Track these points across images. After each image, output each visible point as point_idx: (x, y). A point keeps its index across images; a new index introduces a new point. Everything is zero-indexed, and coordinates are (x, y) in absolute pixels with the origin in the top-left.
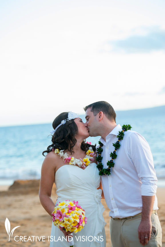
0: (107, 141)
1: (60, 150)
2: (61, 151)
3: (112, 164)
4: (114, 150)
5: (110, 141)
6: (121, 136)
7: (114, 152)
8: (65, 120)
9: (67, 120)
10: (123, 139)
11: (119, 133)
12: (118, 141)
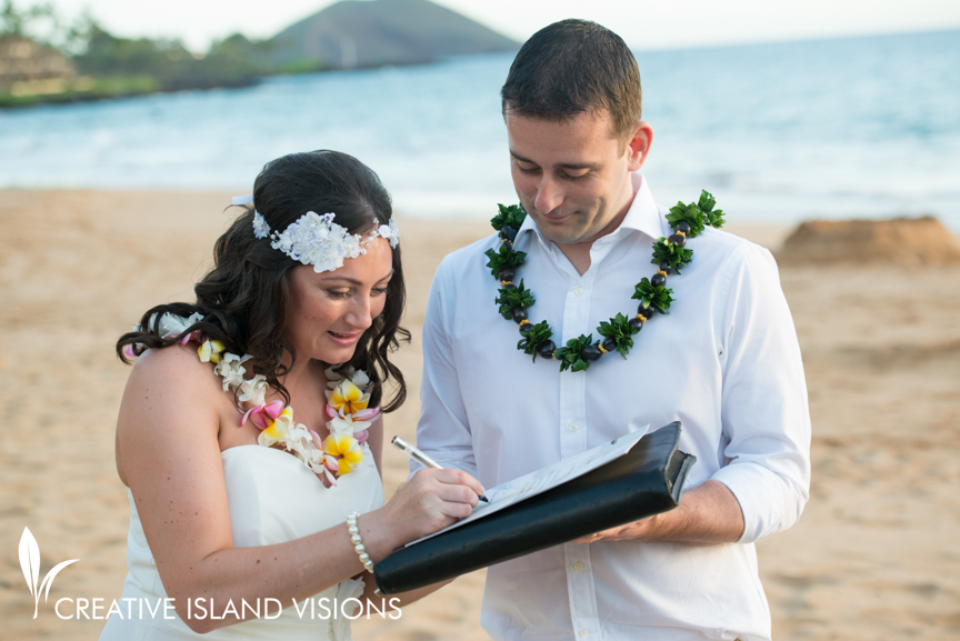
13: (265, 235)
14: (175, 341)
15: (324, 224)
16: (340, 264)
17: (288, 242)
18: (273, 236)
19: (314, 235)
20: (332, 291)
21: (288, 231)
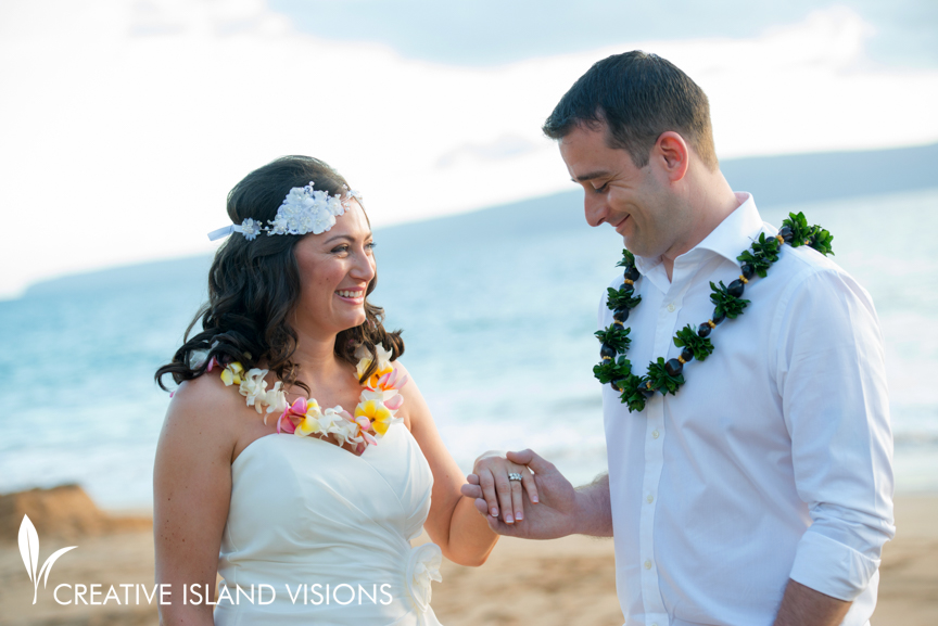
0: (678, 274)
1: (247, 367)
2: (255, 372)
3: (670, 379)
4: (708, 317)
5: (693, 278)
6: (760, 258)
7: (706, 329)
8: (260, 223)
9: (265, 224)
10: (765, 275)
11: (757, 241)
12: (740, 281)
13: (258, 233)
14: (203, 370)
15: (307, 194)
16: (333, 221)
17: (283, 223)
18: (267, 228)
19: (304, 206)
20: (335, 250)
21: (279, 215)
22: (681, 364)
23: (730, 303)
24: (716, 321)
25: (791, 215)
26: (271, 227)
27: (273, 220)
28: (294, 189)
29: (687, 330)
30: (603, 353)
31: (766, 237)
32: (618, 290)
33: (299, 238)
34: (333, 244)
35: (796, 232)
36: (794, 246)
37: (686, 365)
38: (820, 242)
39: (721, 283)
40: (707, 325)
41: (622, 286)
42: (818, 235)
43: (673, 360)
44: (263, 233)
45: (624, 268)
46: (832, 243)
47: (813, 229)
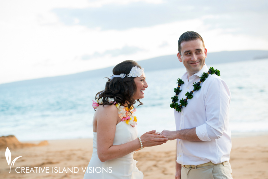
3: (185, 103)
4: (192, 90)
6: (205, 77)
7: (192, 92)
8: (126, 74)
9: (127, 75)
11: (203, 74)
12: (200, 83)
13: (125, 77)
15: (136, 68)
16: (142, 74)
17: (131, 74)
18: (127, 76)
19: (136, 71)
20: (141, 80)
21: (130, 73)
22: (187, 100)
23: (197, 87)
24: (194, 91)
25: (210, 68)
26: (128, 75)
27: (129, 74)
28: (133, 67)
29: (188, 92)
30: (172, 102)
31: (205, 73)
32: (177, 88)
33: (135, 78)
34: (141, 79)
35: (212, 71)
36: (211, 74)
37: (188, 100)
38: (217, 73)
39: (196, 83)
40: (192, 91)
41: (178, 87)
42: (217, 71)
43: (185, 99)
44: (126, 77)
45: (178, 84)
46: (220, 73)
47: (215, 70)
